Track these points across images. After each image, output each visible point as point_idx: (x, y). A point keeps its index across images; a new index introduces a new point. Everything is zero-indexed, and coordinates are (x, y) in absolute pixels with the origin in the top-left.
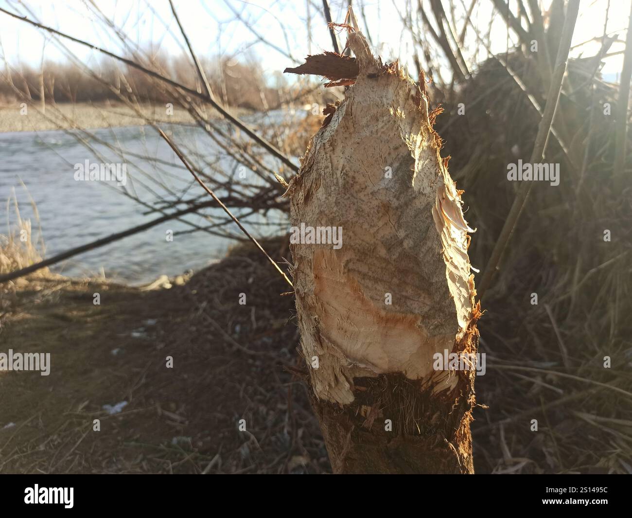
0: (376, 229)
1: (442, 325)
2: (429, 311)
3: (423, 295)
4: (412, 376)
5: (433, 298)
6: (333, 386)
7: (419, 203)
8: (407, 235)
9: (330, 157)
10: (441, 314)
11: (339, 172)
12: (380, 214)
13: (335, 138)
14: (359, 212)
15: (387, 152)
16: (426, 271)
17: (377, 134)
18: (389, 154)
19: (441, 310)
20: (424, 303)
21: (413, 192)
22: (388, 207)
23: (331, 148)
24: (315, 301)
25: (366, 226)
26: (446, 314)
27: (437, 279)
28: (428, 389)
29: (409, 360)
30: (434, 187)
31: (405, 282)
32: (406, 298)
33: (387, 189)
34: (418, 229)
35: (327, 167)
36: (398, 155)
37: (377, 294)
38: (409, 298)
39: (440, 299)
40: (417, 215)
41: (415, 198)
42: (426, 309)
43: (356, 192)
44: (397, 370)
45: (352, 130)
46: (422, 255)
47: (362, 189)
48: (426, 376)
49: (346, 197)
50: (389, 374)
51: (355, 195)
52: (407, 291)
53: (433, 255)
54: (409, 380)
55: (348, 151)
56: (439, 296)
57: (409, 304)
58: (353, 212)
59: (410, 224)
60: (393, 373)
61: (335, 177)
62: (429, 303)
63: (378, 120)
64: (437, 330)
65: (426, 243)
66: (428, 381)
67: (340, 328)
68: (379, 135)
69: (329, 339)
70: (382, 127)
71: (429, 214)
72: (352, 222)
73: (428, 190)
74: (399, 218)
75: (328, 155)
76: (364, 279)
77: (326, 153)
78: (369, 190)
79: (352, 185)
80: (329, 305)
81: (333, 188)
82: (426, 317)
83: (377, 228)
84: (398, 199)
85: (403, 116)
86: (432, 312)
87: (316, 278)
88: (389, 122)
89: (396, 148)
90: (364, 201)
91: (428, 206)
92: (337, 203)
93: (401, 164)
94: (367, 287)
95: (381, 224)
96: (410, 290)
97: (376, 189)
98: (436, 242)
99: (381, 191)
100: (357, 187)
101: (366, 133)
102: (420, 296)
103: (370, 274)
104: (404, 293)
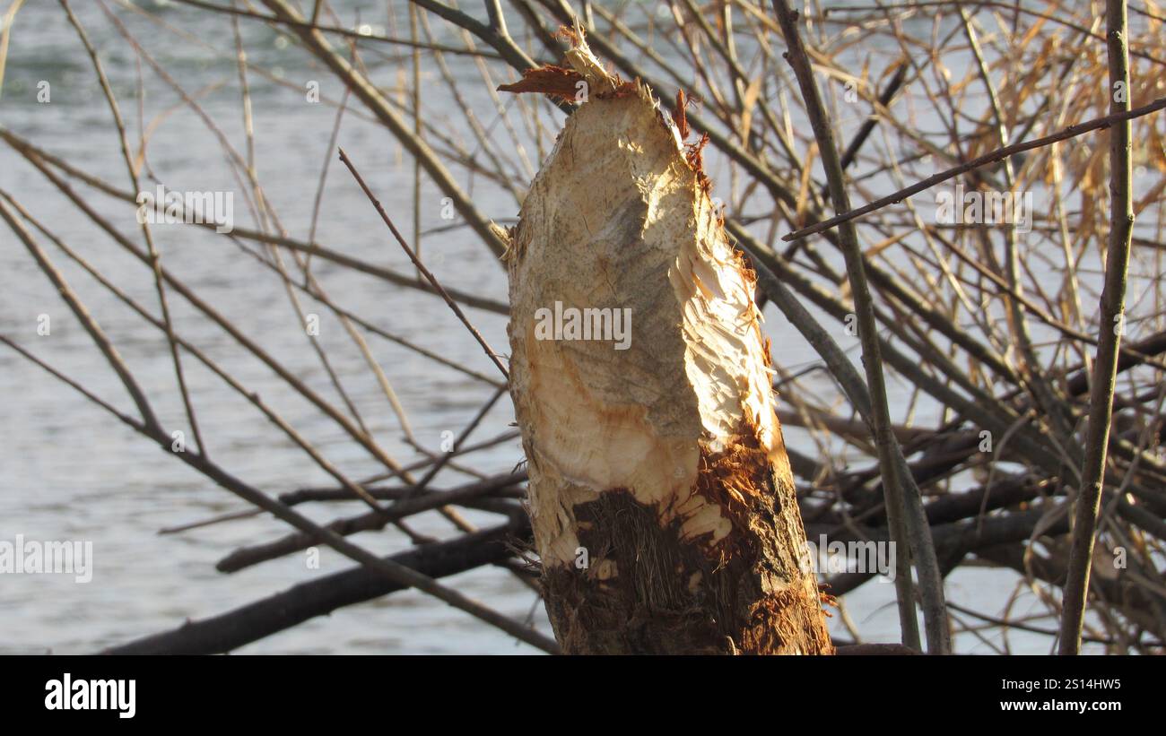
0: (590, 290)
1: (677, 422)
2: (658, 401)
3: (651, 380)
4: (643, 497)
5: (664, 385)
6: (556, 536)
7: (652, 261)
8: (630, 300)
9: (544, 199)
10: (676, 408)
11: (551, 219)
12: (596, 273)
13: (548, 176)
14: (572, 269)
15: (614, 195)
16: (653, 347)
17: (603, 172)
18: (616, 197)
19: (674, 401)
20: (652, 391)
21: (643, 245)
22: (606, 262)
23: (545, 188)
24: (529, 401)
25: (579, 287)
26: (683, 409)
27: (669, 359)
28: (671, 524)
29: (636, 471)
30: (679, 242)
31: (627, 361)
32: (629, 382)
33: (608, 241)
34: (647, 294)
35: (538, 212)
36: (627, 198)
37: (598, 381)
38: (633, 384)
39: (675, 385)
40: (649, 275)
41: (644, 254)
42: (654, 398)
43: (570, 244)
44: (619, 485)
45: (571, 166)
46: (648, 326)
47: (577, 240)
48: (664, 499)
49: (557, 250)
50: (611, 491)
51: (568, 247)
52: (630, 375)
53: (666, 328)
54: (641, 504)
55: (565, 192)
56: (672, 383)
57: (632, 391)
58: (564, 270)
59: (637, 287)
60: (616, 490)
61: (546, 224)
62: (657, 390)
63: (604, 154)
64: (670, 428)
65: (656, 313)
66: (669, 509)
67: (559, 437)
68: (605, 173)
69: (544, 453)
70: (609, 164)
71: (664, 275)
72: (563, 282)
73: (668, 245)
74: (620, 278)
75: (541, 198)
76: (582, 360)
77: (539, 195)
78: (585, 241)
79: (565, 235)
80: (548, 405)
81: (542, 238)
82: (653, 409)
83: (592, 289)
84: (620, 254)
85: (640, 150)
86: (663, 402)
87: (530, 367)
88: (618, 156)
89: (625, 190)
90: (578, 255)
91: (664, 266)
92: (545, 257)
93: (628, 210)
94: (586, 372)
95: (596, 284)
96: (635, 373)
97: (593, 240)
98: (672, 313)
99: (599, 244)
100: (571, 238)
101: (589, 169)
102: (646, 380)
103: (588, 353)
104: (627, 377)
